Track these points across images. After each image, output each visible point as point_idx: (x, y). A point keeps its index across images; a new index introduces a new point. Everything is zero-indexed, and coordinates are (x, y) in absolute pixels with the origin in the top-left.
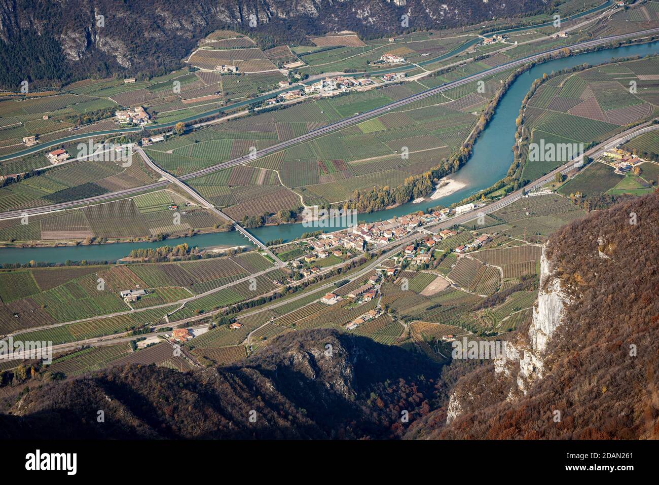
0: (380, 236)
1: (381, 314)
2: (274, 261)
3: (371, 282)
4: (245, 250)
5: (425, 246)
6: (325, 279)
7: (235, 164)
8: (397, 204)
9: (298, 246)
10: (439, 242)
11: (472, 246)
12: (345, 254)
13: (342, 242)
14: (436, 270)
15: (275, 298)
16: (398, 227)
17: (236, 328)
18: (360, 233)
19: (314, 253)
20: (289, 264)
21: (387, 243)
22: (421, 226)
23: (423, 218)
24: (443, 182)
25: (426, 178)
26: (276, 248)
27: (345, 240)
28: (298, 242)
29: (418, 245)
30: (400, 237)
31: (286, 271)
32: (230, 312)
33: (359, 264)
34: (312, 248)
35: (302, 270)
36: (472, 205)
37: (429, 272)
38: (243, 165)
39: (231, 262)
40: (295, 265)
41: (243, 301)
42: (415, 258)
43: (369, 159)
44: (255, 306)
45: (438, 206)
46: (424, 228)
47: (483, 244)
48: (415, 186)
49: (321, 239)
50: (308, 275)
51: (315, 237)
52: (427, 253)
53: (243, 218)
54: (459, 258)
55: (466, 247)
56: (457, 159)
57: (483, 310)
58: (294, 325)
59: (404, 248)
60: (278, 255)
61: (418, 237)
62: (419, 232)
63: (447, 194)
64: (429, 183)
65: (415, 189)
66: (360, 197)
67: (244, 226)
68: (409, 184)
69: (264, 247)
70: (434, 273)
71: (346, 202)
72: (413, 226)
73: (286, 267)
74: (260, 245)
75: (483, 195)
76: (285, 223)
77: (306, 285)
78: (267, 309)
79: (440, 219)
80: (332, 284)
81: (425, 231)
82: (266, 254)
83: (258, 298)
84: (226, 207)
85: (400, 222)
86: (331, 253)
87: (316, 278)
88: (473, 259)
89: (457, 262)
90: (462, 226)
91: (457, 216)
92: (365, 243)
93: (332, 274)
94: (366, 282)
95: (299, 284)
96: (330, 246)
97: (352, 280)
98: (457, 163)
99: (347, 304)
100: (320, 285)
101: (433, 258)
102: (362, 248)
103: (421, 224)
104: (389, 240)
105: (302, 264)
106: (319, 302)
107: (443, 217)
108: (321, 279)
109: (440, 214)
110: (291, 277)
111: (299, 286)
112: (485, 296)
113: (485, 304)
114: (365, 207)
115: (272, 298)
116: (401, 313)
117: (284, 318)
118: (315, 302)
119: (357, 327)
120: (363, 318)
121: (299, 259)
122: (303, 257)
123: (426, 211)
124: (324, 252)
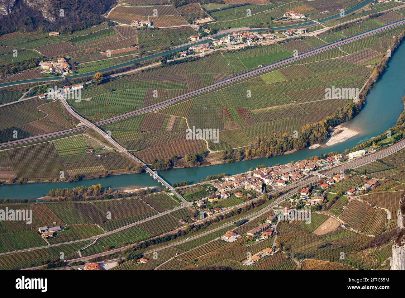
0: (279, 179)
1: (276, 251)
2: (180, 201)
3: (269, 222)
4: (153, 191)
5: (319, 189)
6: (226, 218)
7: (147, 112)
8: (295, 150)
9: (202, 187)
10: (332, 185)
11: (362, 189)
12: (245, 196)
13: (243, 184)
14: (328, 211)
15: (180, 235)
16: (295, 171)
17: (143, 263)
18: (259, 176)
19: (217, 195)
20: (193, 204)
21: (284, 185)
22: (316, 170)
23: (318, 163)
24: (337, 129)
25: (322, 126)
26: (183, 189)
27: (246, 183)
28: (203, 183)
29: (312, 188)
30: (296, 180)
31: (191, 211)
32: (138, 248)
33: (257, 205)
34: (216, 190)
35: (205, 209)
36: (363, 151)
37: (322, 213)
38: (155, 112)
39: (141, 202)
40: (199, 205)
41: (151, 238)
42: (310, 200)
43: (270, 108)
44: (161, 242)
45: (333, 152)
46: (319, 172)
47: (372, 188)
48: (312, 133)
49: (224, 181)
50: (210, 215)
51: (219, 180)
52: (321, 196)
53: (153, 161)
54: (350, 200)
55: (356, 190)
56: (351, 108)
57: (370, 249)
58: (196, 260)
59: (300, 191)
60: (184, 196)
61: (312, 181)
62: (314, 176)
63: (341, 141)
64: (325, 131)
65: (312, 136)
66: (261, 143)
67: (153, 168)
68: (306, 131)
69: (172, 189)
70: (327, 214)
71: (247, 148)
72: (308, 170)
73: (191, 207)
74: (168, 186)
75: (374, 142)
76: (191, 166)
77: (208, 224)
78: (172, 245)
79: (334, 164)
80: (232, 223)
81: (320, 175)
82: (172, 194)
83: (164, 235)
84: (138, 151)
85: (296, 166)
86: (233, 194)
87: (217, 217)
88: (362, 201)
89: (348, 204)
90: (353, 171)
91: (350, 161)
92: (264, 185)
93: (232, 214)
94: (263, 221)
95: (202, 223)
96: (232, 188)
97: (251, 220)
98: (351, 113)
99: (245, 242)
100: (222, 224)
101: (326, 200)
102: (261, 190)
103: (315, 169)
104: (286, 183)
105: (205, 204)
106: (220, 240)
107: (337, 162)
108: (222, 218)
109: (334, 159)
110: (195, 216)
111: (202, 224)
112: (373, 236)
113: (372, 244)
114: (265, 152)
115: (177, 235)
116: (295, 250)
117: (187, 254)
118: (216, 239)
119: (254, 264)
120: (260, 255)
121: (203, 199)
122: (207, 198)
123: (321, 156)
124: (226, 193)
